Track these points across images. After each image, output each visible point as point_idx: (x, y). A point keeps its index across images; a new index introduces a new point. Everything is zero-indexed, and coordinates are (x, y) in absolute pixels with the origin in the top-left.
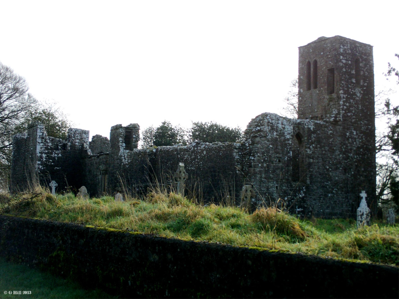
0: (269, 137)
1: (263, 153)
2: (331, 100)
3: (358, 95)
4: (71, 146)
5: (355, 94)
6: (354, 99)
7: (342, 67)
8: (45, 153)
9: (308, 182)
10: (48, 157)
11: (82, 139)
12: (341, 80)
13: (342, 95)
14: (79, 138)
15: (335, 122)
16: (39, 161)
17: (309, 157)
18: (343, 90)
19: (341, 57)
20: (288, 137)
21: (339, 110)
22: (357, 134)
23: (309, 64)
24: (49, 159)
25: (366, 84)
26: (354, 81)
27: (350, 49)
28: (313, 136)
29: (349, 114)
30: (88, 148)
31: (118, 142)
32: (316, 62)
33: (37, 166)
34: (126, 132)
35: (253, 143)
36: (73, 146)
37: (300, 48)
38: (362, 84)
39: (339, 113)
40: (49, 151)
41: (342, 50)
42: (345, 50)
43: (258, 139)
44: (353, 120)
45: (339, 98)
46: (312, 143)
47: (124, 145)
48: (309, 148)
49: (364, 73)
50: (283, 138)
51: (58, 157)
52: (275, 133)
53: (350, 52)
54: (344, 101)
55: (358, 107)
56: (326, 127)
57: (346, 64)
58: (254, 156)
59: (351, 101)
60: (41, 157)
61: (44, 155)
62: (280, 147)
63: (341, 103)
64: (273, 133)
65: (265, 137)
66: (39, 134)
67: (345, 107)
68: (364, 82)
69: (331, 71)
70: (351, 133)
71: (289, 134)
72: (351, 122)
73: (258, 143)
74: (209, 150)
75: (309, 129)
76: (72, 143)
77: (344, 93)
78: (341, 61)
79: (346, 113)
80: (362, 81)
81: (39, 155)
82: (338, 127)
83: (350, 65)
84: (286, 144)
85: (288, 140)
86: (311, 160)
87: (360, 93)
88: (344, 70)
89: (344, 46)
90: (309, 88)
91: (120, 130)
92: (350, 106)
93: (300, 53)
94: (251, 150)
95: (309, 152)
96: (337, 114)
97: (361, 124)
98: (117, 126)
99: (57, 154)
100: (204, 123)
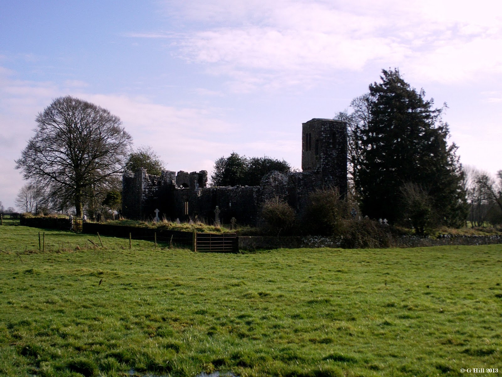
0: (273, 185)
1: (269, 194)
2: (317, 158)
3: (334, 154)
4: (164, 183)
5: (332, 154)
6: (331, 157)
7: (323, 139)
8: (147, 189)
9: (298, 208)
10: (150, 191)
11: (171, 177)
12: (322, 147)
13: (322, 156)
14: (169, 177)
15: (318, 173)
16: (144, 194)
17: (299, 193)
18: (323, 153)
19: (322, 133)
20: (285, 184)
21: (320, 165)
22: (333, 178)
23: (307, 134)
24: (150, 192)
25: (340, 147)
26: (331, 146)
27: (329, 127)
28: (301, 181)
29: (327, 167)
30: (175, 183)
31: (194, 182)
32: (310, 134)
33: (142, 197)
34: (199, 176)
35: (264, 189)
36: (165, 182)
37: (303, 124)
38: (337, 147)
39: (320, 167)
40: (150, 187)
41: (323, 129)
42: (325, 129)
43: (266, 186)
44: (330, 170)
45: (321, 158)
46: (301, 186)
47: (198, 184)
48: (299, 189)
49: (339, 140)
50: (282, 185)
51: (156, 191)
52: (277, 182)
53: (329, 129)
54: (323, 160)
55: (334, 162)
56: (311, 176)
57: (325, 137)
58: (264, 196)
59: (329, 159)
60: (145, 191)
61: (147, 190)
62: (279, 190)
63: (322, 160)
64: (275, 182)
65: (271, 185)
66: (143, 176)
67: (324, 163)
68: (339, 146)
69: (317, 140)
70: (329, 178)
71: (286, 182)
72: (329, 171)
73: (266, 189)
74: (243, 190)
75: (299, 178)
76: (164, 181)
77: (324, 155)
78: (322, 135)
79: (325, 166)
80: (337, 145)
81: (143, 190)
82: (319, 175)
83: (329, 137)
84: (284, 188)
85: (285, 185)
86: (300, 196)
87: (336, 153)
88: (324, 141)
89: (324, 126)
90: (307, 150)
91: (195, 176)
92: (328, 162)
93: (303, 127)
94: (263, 192)
95: (299, 191)
96: (319, 168)
97: (336, 172)
98: (193, 172)
99: (155, 189)
100: (259, 158)
